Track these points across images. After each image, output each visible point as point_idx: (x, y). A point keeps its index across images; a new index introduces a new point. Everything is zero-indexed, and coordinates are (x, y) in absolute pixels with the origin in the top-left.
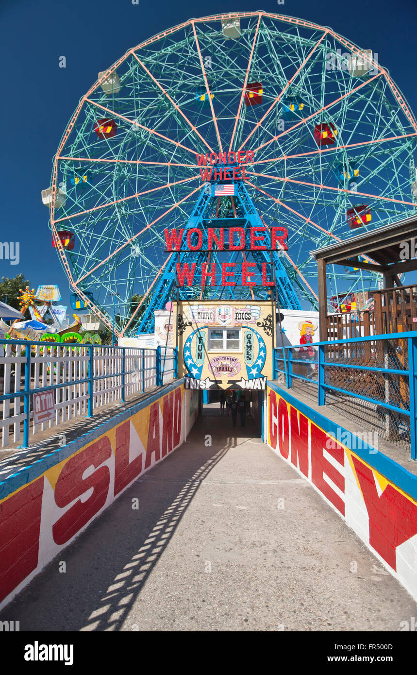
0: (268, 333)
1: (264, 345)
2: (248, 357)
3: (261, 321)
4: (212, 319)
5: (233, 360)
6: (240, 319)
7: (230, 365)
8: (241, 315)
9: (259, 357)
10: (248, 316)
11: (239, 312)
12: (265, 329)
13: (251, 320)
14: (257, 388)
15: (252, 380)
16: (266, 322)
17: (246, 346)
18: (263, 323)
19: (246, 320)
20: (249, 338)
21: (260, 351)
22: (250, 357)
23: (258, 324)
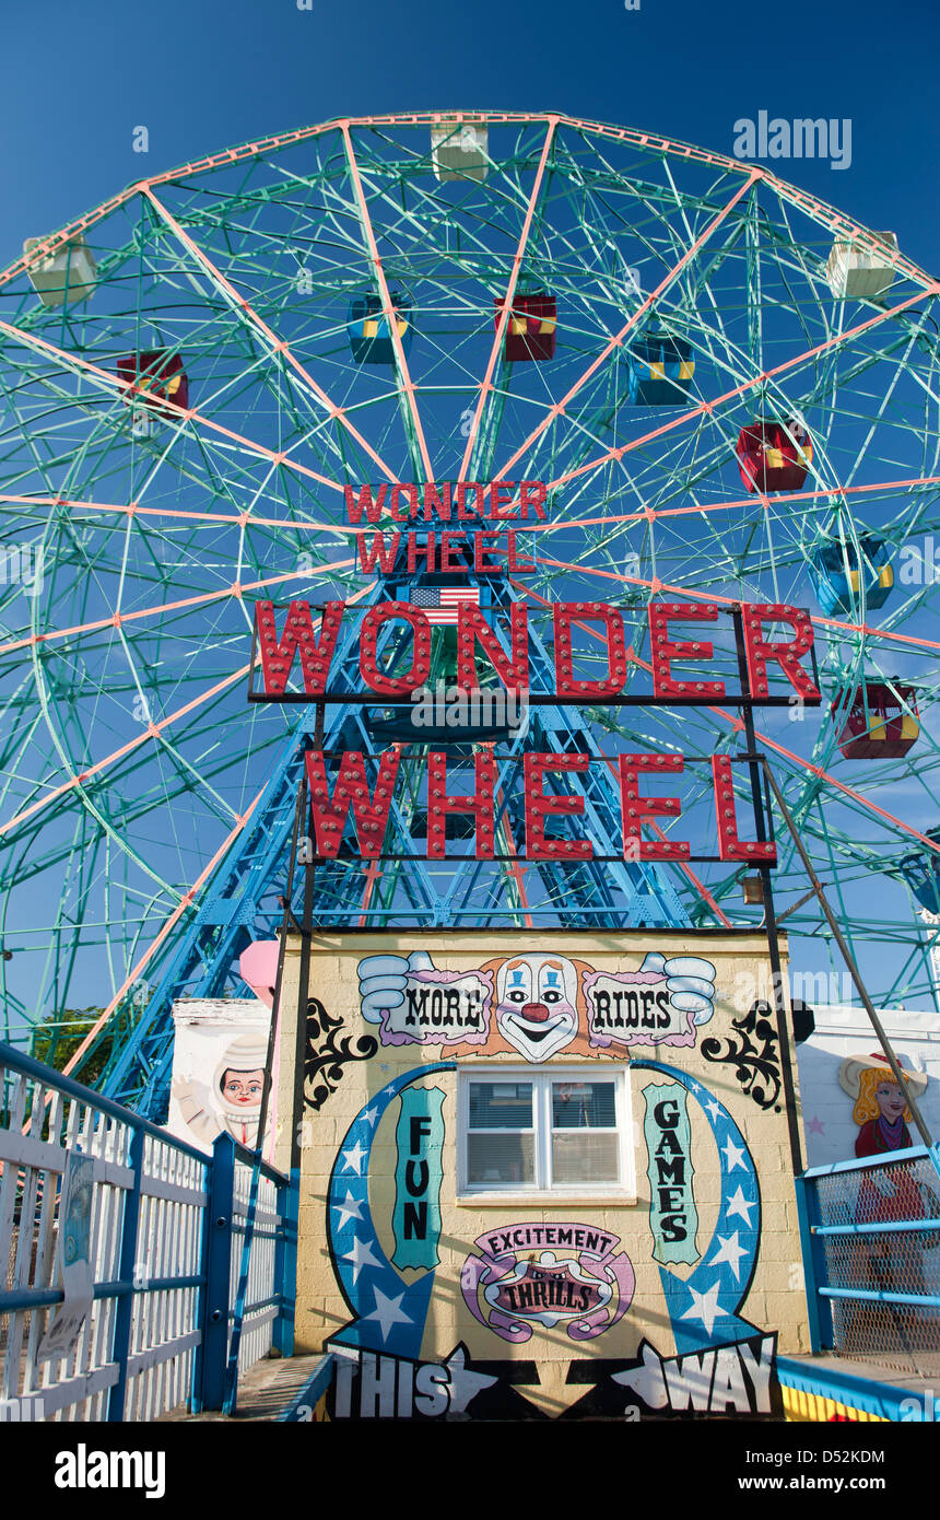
0: (758, 1095)
1: (748, 1156)
2: (667, 1224)
3: (721, 1028)
4: (474, 1021)
5: (592, 1241)
6: (619, 1022)
7: (575, 1270)
8: (624, 1002)
9: (727, 1225)
10: (655, 1010)
11: (612, 988)
12: (743, 1075)
13: (672, 1028)
14: (730, 1406)
15: (700, 1354)
16: (747, 1041)
17: (654, 1165)
18: (732, 1045)
19: (646, 1030)
20: (666, 1120)
21: (728, 1190)
22: (678, 1223)
23: (710, 1047)
